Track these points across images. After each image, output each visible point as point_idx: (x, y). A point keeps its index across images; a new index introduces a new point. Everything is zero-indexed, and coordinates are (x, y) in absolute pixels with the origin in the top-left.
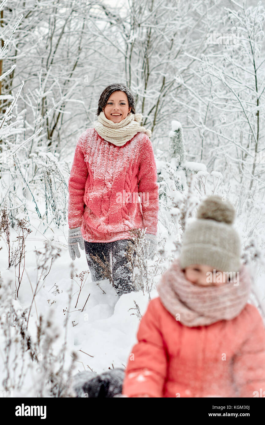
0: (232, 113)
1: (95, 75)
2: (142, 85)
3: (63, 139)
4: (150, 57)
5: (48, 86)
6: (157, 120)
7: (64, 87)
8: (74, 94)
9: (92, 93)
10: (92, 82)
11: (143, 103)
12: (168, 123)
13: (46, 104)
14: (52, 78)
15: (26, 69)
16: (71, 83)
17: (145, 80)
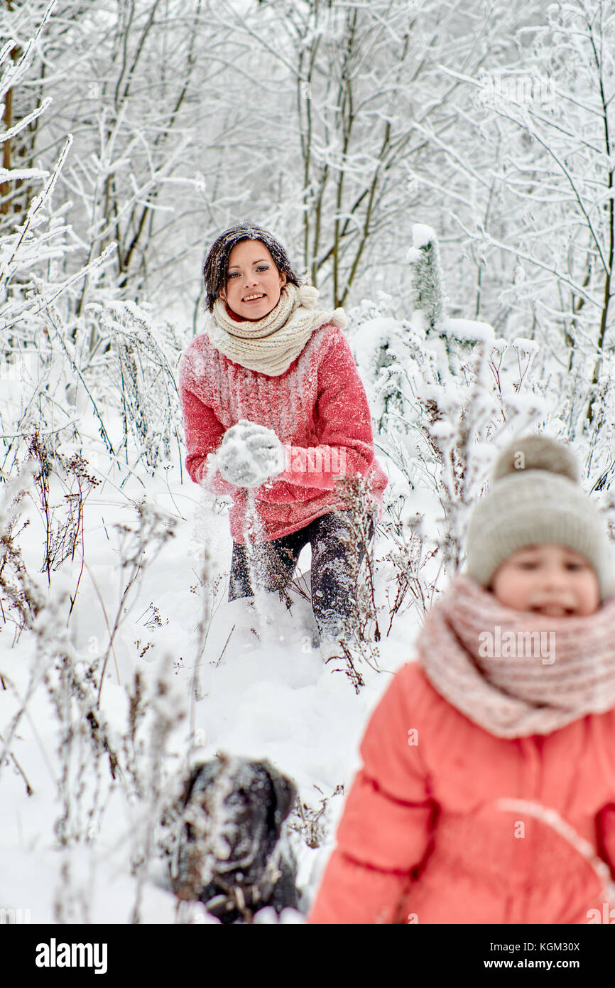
0: (549, 207)
1: (226, 120)
2: (336, 143)
3: (154, 270)
4: (356, 77)
5: (120, 147)
6: (372, 223)
7: (155, 150)
8: (178, 165)
9: (220, 165)
10: (220, 137)
11: (340, 185)
12: (396, 230)
13: (114, 190)
14: (128, 130)
15: (66, 110)
16: (173, 140)
17: (344, 130)
